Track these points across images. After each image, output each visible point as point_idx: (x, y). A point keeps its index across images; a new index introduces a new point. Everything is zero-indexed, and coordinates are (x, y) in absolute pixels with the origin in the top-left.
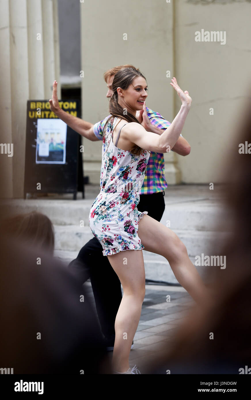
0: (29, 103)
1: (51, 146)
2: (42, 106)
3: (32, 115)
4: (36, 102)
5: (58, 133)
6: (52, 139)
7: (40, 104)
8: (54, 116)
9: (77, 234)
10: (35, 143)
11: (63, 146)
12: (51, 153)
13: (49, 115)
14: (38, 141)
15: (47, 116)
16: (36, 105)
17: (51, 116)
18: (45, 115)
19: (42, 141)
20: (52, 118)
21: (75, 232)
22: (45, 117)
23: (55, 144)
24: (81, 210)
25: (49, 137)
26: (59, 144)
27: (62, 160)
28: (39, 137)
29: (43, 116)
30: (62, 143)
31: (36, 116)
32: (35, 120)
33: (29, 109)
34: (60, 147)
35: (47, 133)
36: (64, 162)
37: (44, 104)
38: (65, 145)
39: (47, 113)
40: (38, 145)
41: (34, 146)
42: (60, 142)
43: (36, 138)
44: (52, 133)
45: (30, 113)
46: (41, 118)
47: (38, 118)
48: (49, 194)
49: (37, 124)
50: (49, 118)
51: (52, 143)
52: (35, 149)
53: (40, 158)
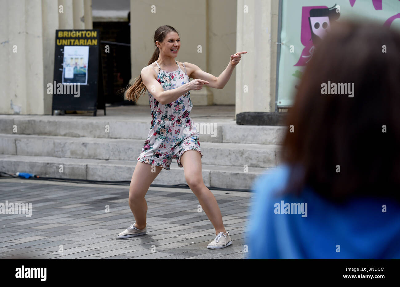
0: (57, 32)
1: (75, 69)
2: (68, 35)
3: (59, 42)
4: (63, 31)
5: (81, 58)
6: (76, 63)
7: (67, 33)
8: (78, 44)
9: (83, 144)
10: (62, 67)
11: (85, 70)
12: (75, 75)
13: (74, 42)
14: (64, 65)
15: (72, 44)
16: (63, 34)
17: (75, 44)
18: (71, 42)
19: (68, 65)
20: (77, 45)
21: (82, 143)
22: (70, 45)
23: (78, 68)
24: (91, 124)
25: (73, 62)
26: (82, 68)
27: (85, 82)
28: (65, 61)
29: (69, 43)
30: (85, 67)
31: (63, 44)
32: (62, 47)
33: (57, 38)
34: (82, 70)
35: (72, 58)
36: (86, 84)
37: (70, 33)
38: (87, 68)
39: (72, 41)
40: (65, 69)
41: (61, 69)
42: (83, 66)
43: (63, 63)
44: (76, 58)
45: (58, 41)
46: (67, 45)
47: (65, 45)
48: (78, 112)
49: (63, 51)
50: (74, 45)
51: (76, 67)
52: (62, 72)
53: (66, 80)
